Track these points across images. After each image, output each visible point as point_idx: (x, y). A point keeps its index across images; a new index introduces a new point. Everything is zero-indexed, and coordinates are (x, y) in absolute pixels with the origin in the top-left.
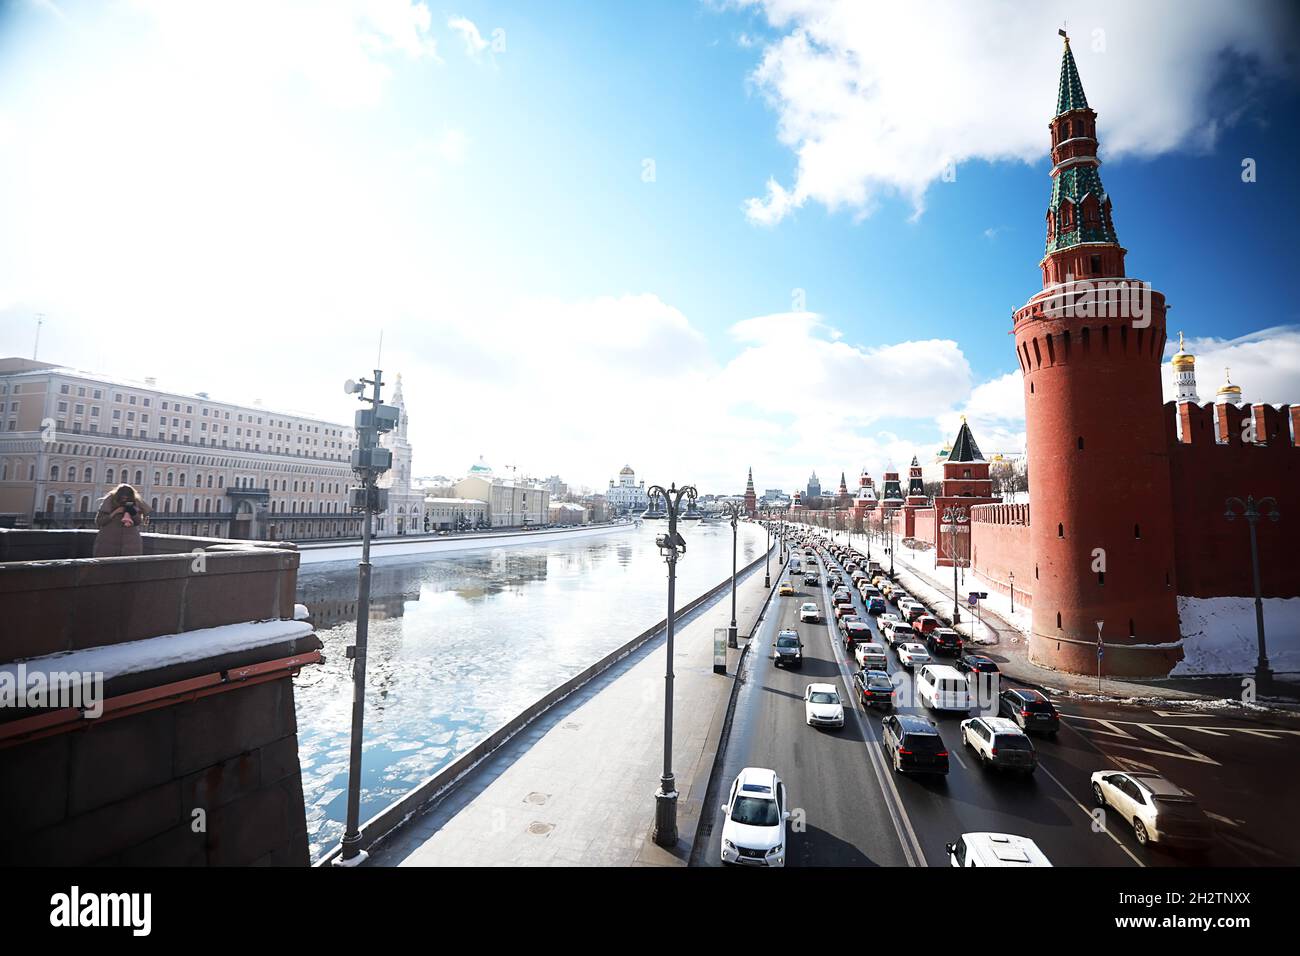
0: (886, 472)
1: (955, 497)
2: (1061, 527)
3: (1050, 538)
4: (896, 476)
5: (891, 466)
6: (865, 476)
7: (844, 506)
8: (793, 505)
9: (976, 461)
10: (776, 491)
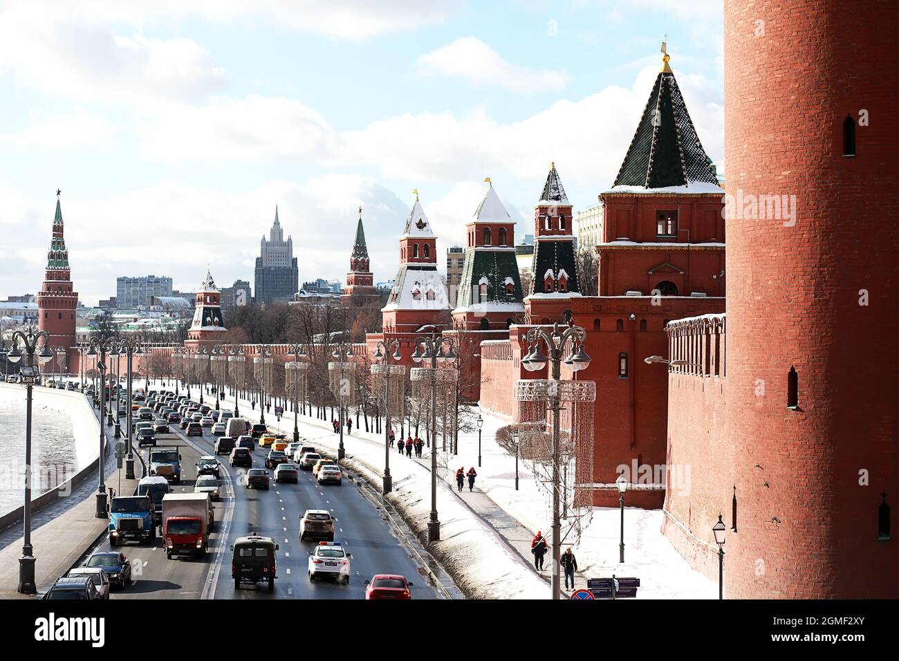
0: (475, 220)
1: (630, 294)
2: (793, 377)
3: (765, 412)
4: (503, 232)
5: (491, 199)
6: (417, 234)
7: (353, 330)
8: (196, 328)
9: (694, 188)
10: (152, 281)
